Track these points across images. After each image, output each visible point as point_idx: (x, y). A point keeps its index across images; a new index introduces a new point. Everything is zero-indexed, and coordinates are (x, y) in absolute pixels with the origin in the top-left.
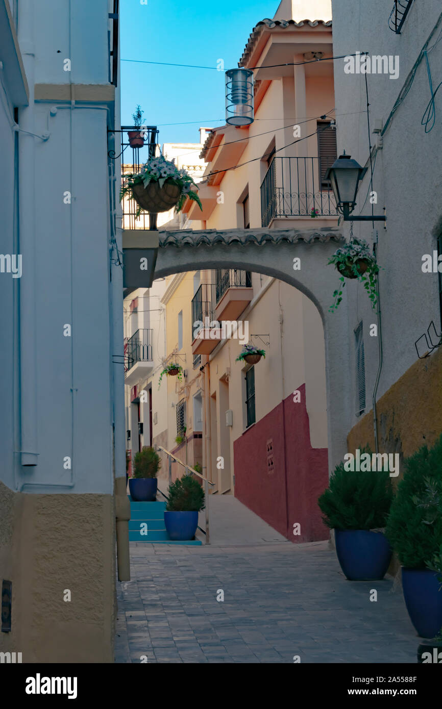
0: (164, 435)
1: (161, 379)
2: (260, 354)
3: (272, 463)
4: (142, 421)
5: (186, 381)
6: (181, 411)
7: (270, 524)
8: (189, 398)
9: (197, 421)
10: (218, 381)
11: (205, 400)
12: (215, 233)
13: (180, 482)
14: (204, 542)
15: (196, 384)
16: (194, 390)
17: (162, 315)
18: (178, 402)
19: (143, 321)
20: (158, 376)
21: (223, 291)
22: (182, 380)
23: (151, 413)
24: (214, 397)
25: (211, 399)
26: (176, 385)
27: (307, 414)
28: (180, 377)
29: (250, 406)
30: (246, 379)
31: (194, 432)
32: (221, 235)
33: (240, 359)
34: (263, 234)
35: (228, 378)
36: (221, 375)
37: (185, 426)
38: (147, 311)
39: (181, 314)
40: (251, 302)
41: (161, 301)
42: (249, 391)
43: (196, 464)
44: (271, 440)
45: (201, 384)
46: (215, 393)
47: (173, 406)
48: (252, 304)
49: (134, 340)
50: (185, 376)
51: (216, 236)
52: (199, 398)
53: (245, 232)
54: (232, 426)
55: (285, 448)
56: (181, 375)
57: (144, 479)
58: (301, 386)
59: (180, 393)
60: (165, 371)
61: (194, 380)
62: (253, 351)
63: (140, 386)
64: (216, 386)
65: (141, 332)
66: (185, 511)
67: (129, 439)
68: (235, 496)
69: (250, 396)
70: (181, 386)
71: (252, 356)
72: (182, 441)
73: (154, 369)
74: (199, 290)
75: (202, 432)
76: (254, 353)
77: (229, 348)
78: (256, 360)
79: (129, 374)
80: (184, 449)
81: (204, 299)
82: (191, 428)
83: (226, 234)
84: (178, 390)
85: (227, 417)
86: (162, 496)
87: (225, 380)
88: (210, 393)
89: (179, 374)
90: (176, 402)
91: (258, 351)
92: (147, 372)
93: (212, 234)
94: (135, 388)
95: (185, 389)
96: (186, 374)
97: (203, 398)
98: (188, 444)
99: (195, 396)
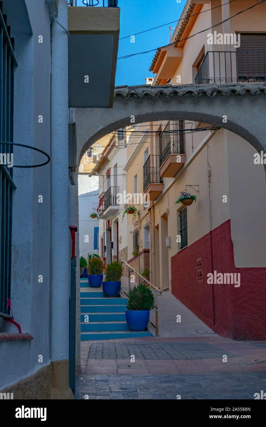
0: (125, 250)
1: (124, 216)
2: (193, 198)
3: (201, 275)
4: (113, 241)
5: (139, 217)
6: (136, 235)
7: (200, 318)
8: (141, 227)
9: (146, 242)
10: (160, 217)
11: (152, 229)
12: (171, 88)
13: (137, 289)
14: (154, 334)
15: (145, 219)
16: (144, 223)
17: (124, 178)
18: (134, 230)
19: (113, 181)
20: (122, 214)
21: (165, 157)
22: (136, 217)
23: (118, 236)
24: (157, 227)
25: (156, 229)
26: (133, 220)
27: (232, 242)
28: (136, 215)
29: (183, 234)
30: (180, 216)
31: (144, 249)
32: (176, 89)
33: (179, 202)
34: (213, 88)
35: (167, 215)
36: (162, 213)
37: (138, 245)
38: (116, 175)
39: (136, 176)
40: (185, 164)
41: (124, 170)
42: (182, 224)
43: (145, 269)
44: (200, 259)
45: (149, 219)
46: (158, 225)
47: (131, 232)
48: (186, 165)
49: (108, 193)
50: (138, 214)
51: (171, 90)
52: (147, 228)
53: (197, 87)
54: (170, 247)
55: (212, 265)
56: (136, 214)
57: (112, 282)
58: (227, 221)
59: (135, 225)
60: (126, 211)
61: (144, 217)
62: (188, 196)
63: (111, 220)
64: (158, 221)
65: (112, 188)
66: (140, 310)
67: (105, 251)
68: (172, 293)
69: (183, 227)
70: (136, 221)
71: (187, 200)
72: (137, 254)
73: (119, 210)
74: (148, 159)
75: (149, 249)
76: (189, 198)
77: (168, 196)
78: (190, 203)
79: (105, 213)
80: (137, 259)
81: (151, 166)
82: (142, 247)
83: (181, 88)
84: (134, 223)
85: (167, 241)
86: (124, 293)
87: (165, 217)
88: (154, 225)
89: (134, 213)
90: (133, 230)
91: (191, 197)
92: (116, 212)
93: (168, 89)
94: (109, 221)
95: (139, 222)
96: (139, 213)
97: (150, 228)
98: (140, 256)
99: (144, 227)
